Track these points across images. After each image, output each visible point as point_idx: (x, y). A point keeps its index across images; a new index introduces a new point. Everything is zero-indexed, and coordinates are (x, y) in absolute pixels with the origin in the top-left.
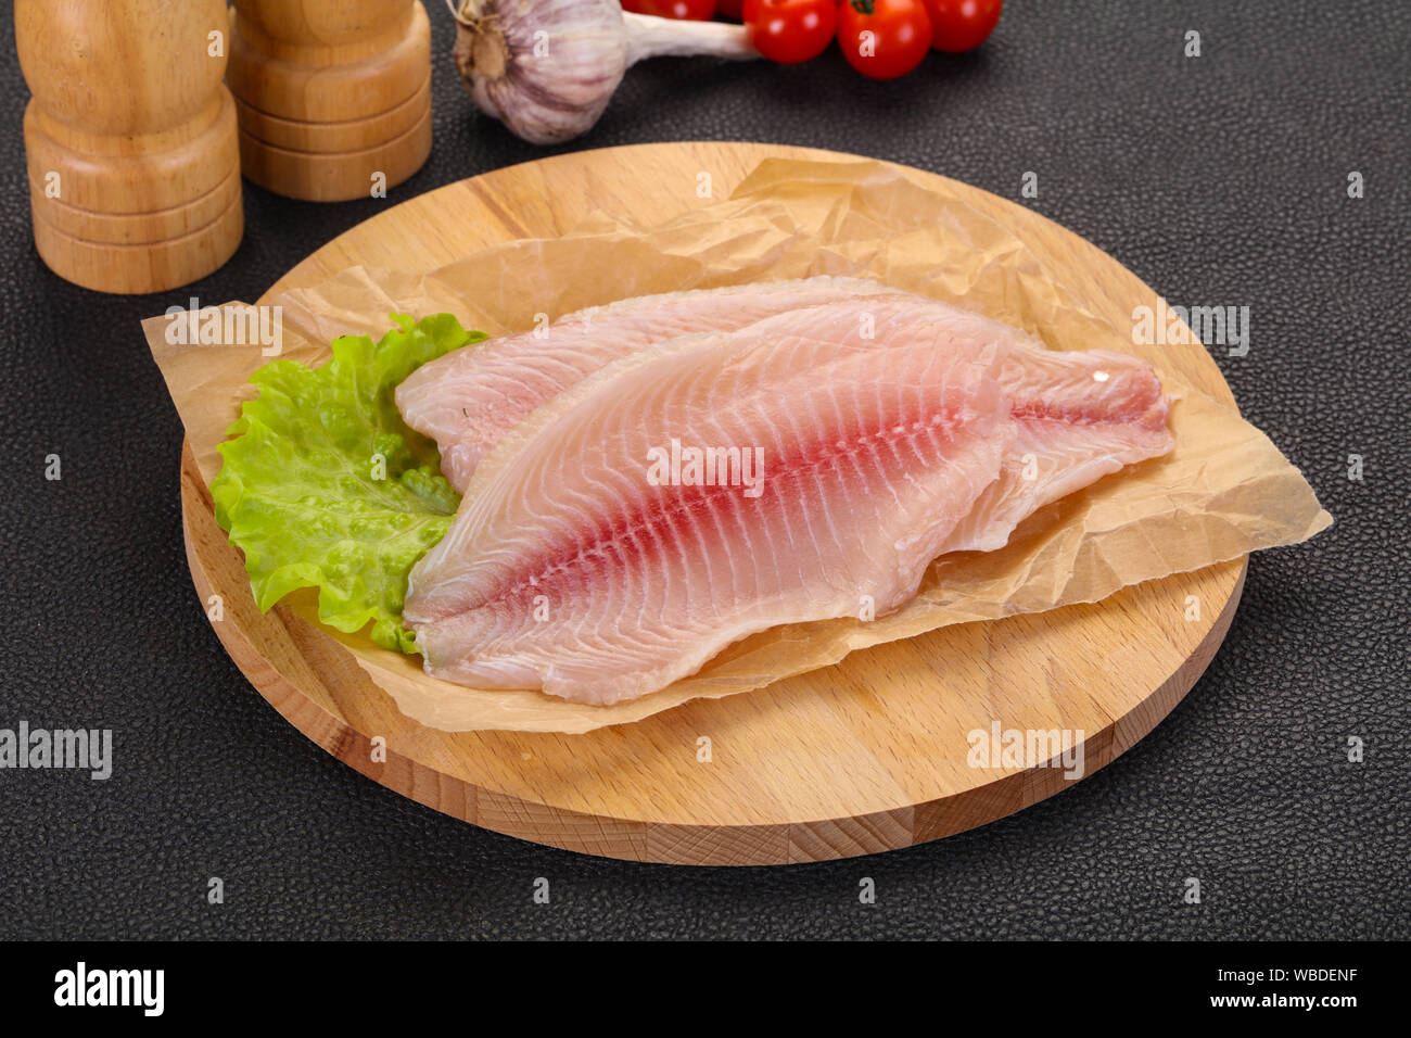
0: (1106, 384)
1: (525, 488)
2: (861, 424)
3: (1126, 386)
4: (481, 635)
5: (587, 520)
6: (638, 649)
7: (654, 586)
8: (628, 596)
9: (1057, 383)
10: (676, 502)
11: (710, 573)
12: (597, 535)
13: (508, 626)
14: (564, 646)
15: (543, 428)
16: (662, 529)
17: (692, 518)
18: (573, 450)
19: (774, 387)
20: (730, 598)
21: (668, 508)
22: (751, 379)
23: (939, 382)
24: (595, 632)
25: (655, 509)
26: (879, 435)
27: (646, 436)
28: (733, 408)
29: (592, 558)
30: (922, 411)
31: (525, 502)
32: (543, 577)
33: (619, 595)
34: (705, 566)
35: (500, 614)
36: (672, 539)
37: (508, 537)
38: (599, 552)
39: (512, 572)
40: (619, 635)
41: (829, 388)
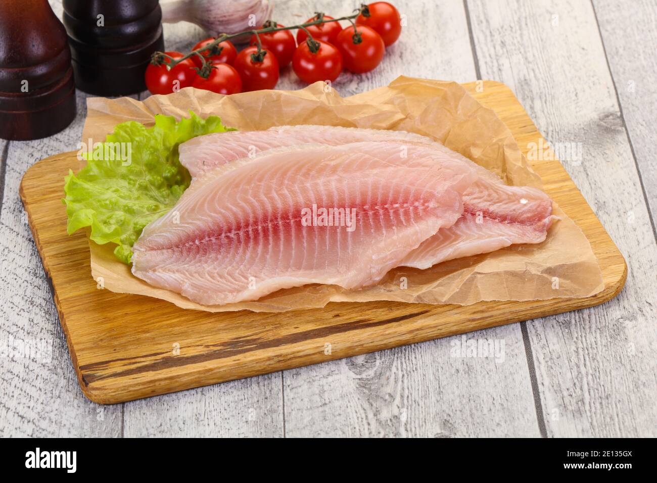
0: (525, 205)
1: (208, 199)
2: (379, 199)
3: (534, 208)
4: (164, 261)
5: (232, 219)
6: (232, 283)
7: (251, 256)
8: (238, 258)
9: (500, 202)
10: (276, 219)
11: (281, 254)
12: (234, 227)
13: (177, 260)
14: (199, 274)
15: (226, 173)
16: (265, 230)
17: (281, 228)
18: (237, 186)
19: (344, 175)
20: (287, 267)
21: (272, 221)
22: (334, 170)
23: (425, 187)
24: (216, 271)
25: (265, 219)
26: (386, 206)
27: (274, 186)
28: (321, 181)
29: (228, 237)
30: (411, 198)
31: (206, 205)
32: (203, 241)
33: (234, 256)
34: (279, 251)
35: (176, 254)
36: (268, 236)
37: (193, 219)
38: (232, 235)
39: (189, 236)
40: (226, 275)
41: (370, 180)
